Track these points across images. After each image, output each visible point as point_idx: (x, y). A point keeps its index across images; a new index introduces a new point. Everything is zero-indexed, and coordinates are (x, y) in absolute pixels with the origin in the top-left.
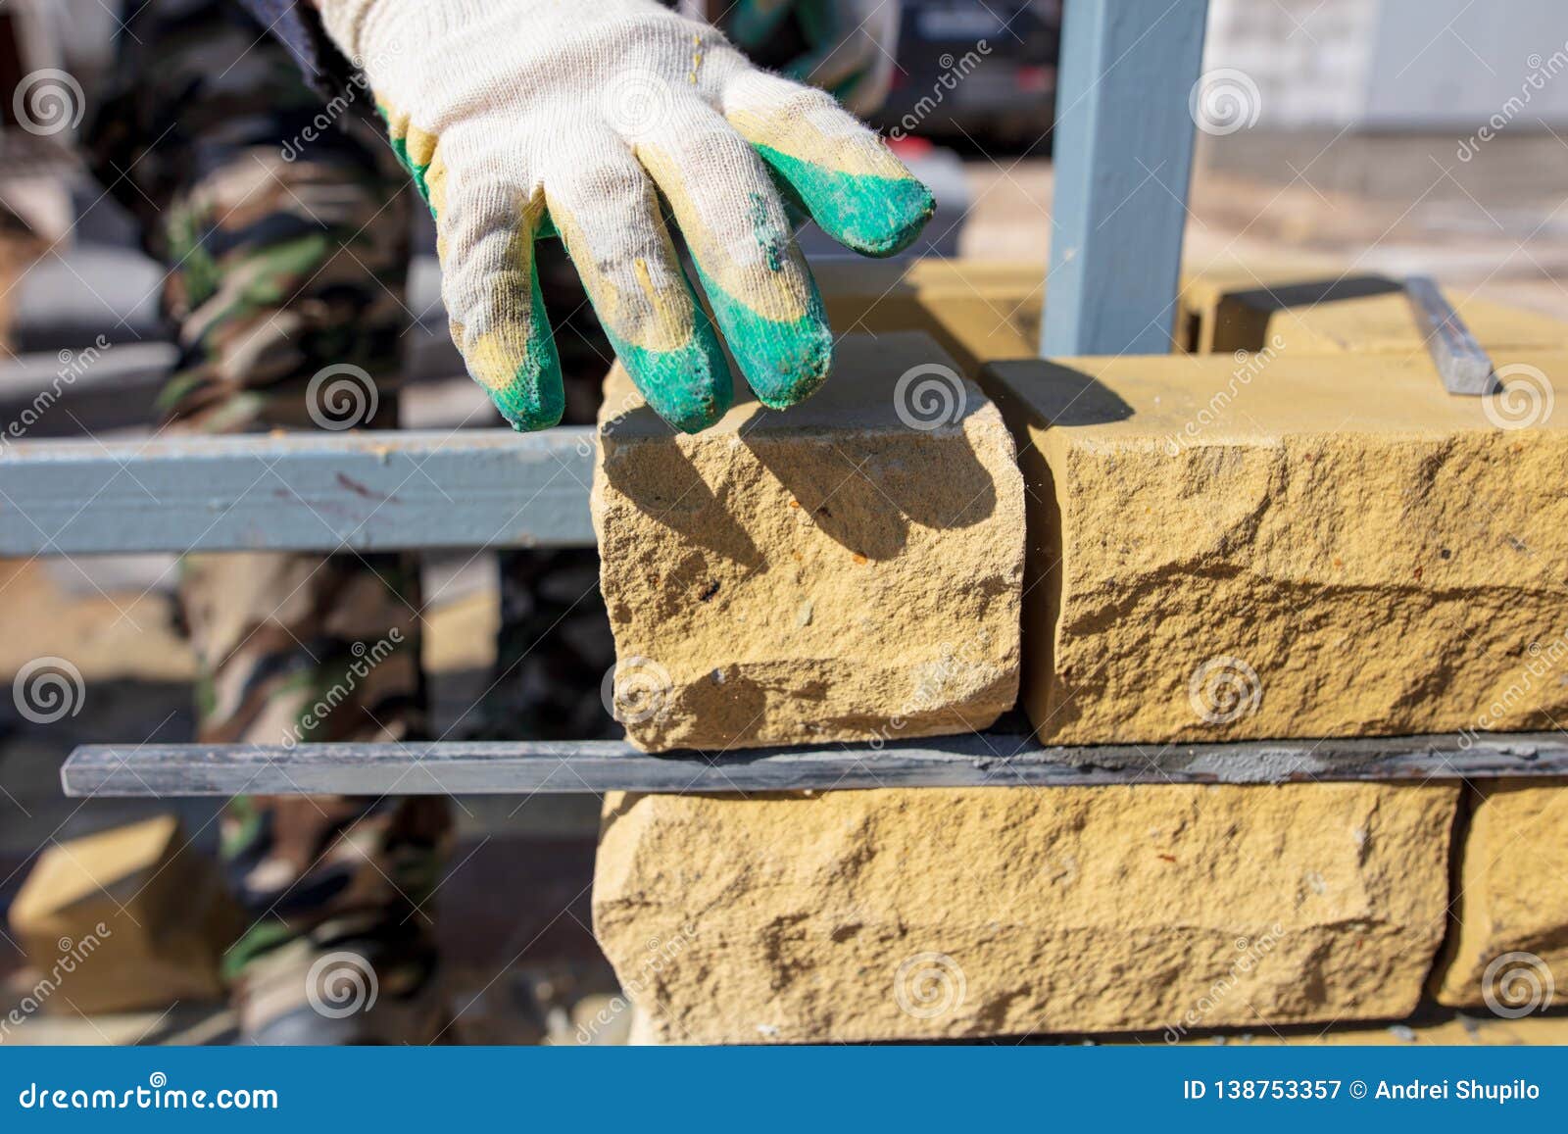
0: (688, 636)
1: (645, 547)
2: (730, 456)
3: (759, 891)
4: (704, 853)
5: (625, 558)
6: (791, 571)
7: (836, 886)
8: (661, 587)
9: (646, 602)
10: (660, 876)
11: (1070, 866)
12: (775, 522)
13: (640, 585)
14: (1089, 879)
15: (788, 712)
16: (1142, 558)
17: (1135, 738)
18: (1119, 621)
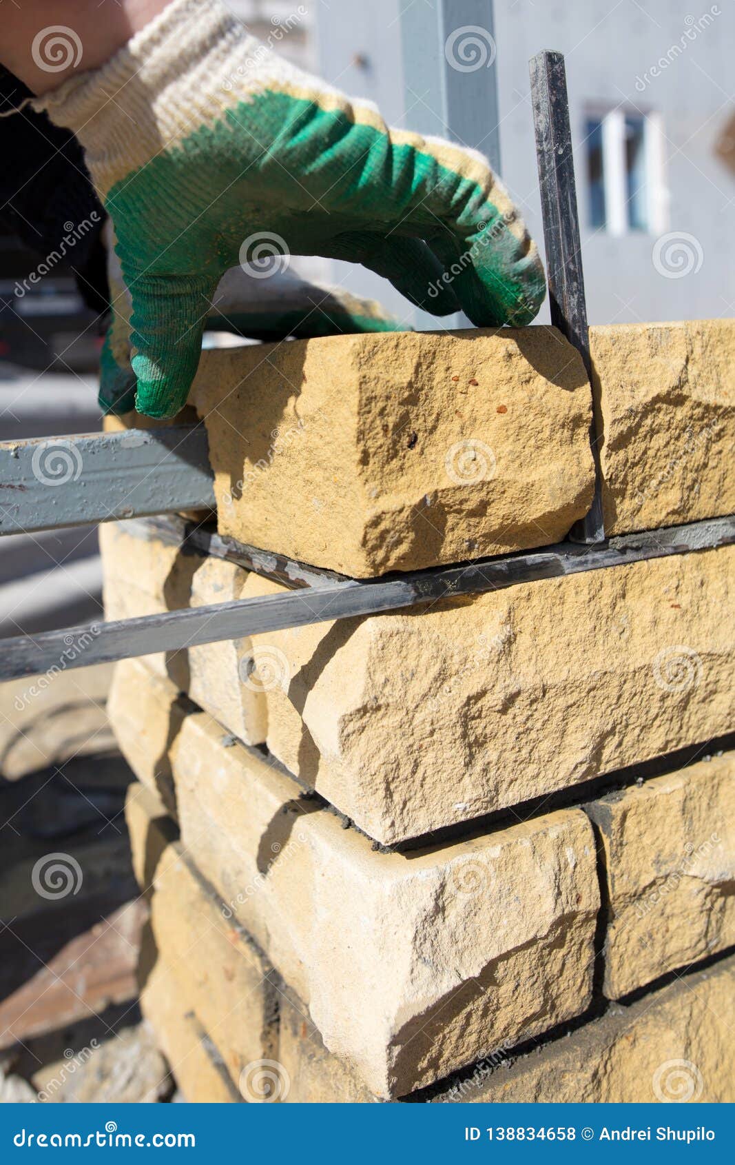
0: (402, 475)
1: (381, 404)
2: (419, 344)
3: (453, 679)
4: (414, 655)
5: (369, 412)
6: (456, 426)
7: (502, 662)
8: (390, 435)
9: (381, 447)
10: (387, 680)
11: (625, 624)
12: (446, 391)
13: (377, 434)
14: (638, 631)
15: (460, 532)
16: (642, 394)
17: (643, 526)
18: (633, 439)
